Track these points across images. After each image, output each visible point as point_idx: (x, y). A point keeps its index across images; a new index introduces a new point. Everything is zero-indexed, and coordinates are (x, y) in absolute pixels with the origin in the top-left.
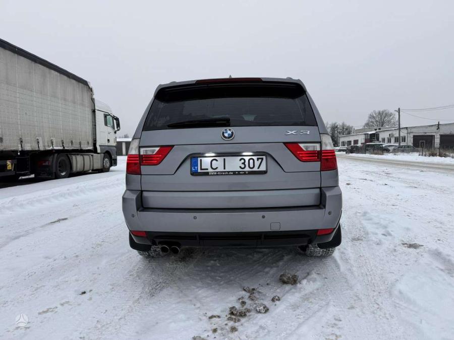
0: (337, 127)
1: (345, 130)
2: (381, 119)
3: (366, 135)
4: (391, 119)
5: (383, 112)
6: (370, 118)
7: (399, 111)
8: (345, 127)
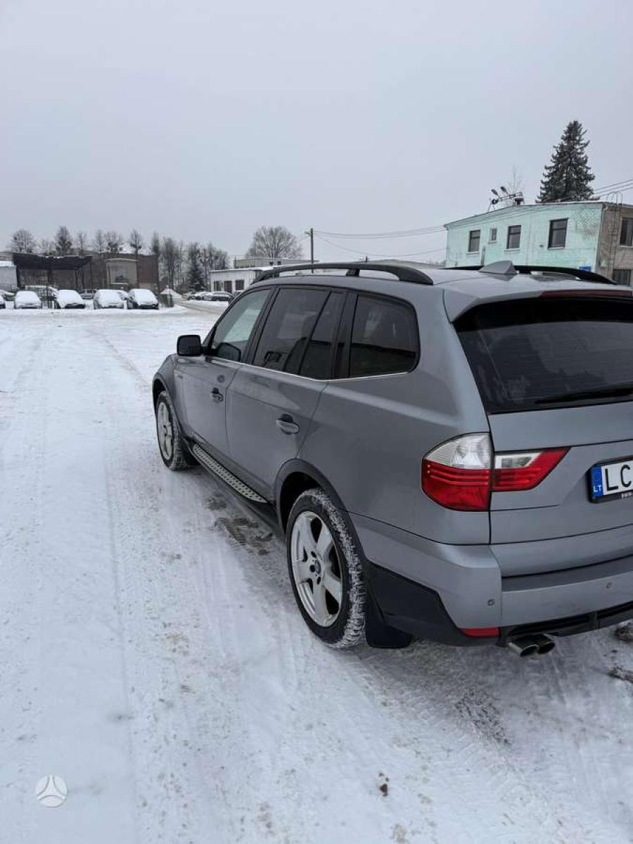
0: (198, 251)
1: (213, 258)
2: (275, 243)
3: (258, 273)
4: (291, 244)
5: (276, 230)
6: (257, 240)
7: (311, 234)
8: (214, 254)
